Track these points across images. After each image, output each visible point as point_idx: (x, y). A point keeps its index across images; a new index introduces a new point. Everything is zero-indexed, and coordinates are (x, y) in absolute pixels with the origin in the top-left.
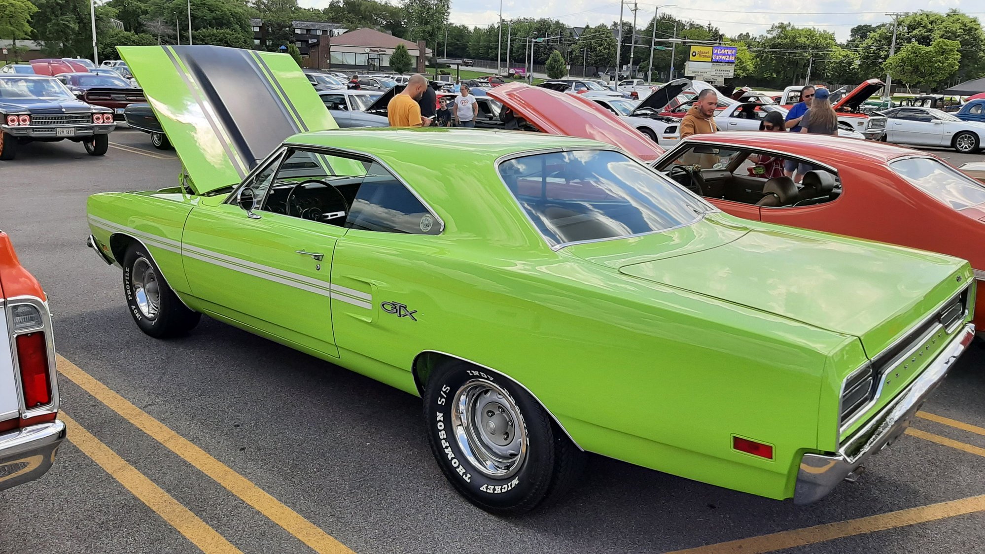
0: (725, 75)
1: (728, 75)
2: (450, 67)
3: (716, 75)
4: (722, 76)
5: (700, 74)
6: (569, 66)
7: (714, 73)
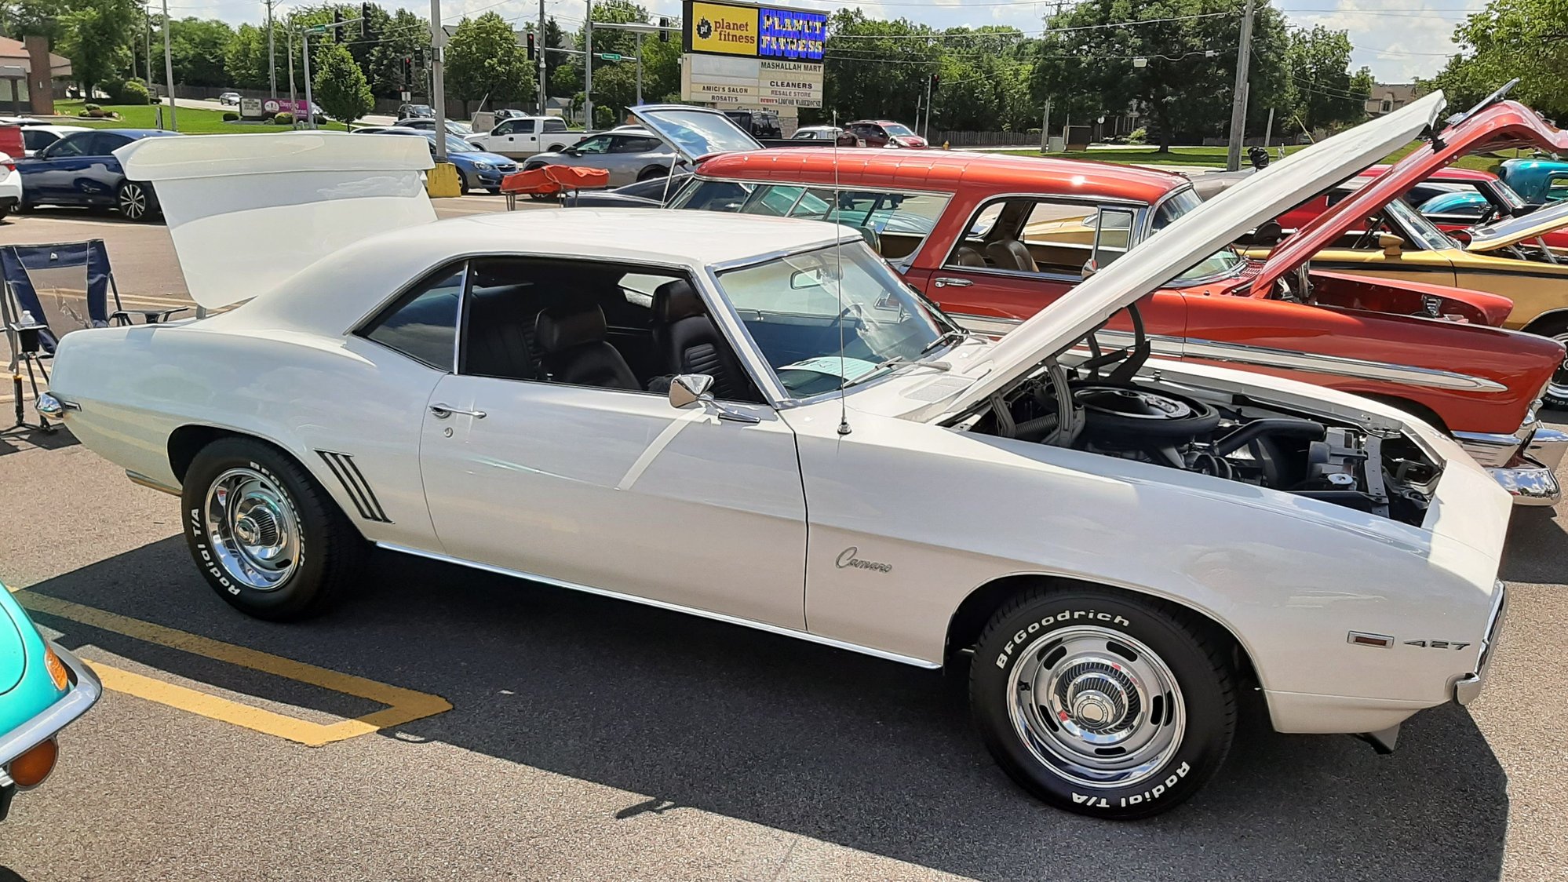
0: (801, 98)
1: (807, 98)
2: (161, 101)
3: (774, 97)
4: (792, 102)
5: (726, 94)
6: (409, 94)
7: (767, 92)
